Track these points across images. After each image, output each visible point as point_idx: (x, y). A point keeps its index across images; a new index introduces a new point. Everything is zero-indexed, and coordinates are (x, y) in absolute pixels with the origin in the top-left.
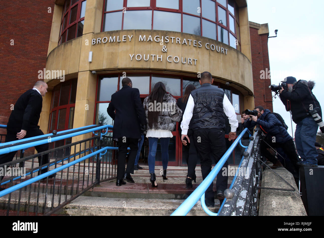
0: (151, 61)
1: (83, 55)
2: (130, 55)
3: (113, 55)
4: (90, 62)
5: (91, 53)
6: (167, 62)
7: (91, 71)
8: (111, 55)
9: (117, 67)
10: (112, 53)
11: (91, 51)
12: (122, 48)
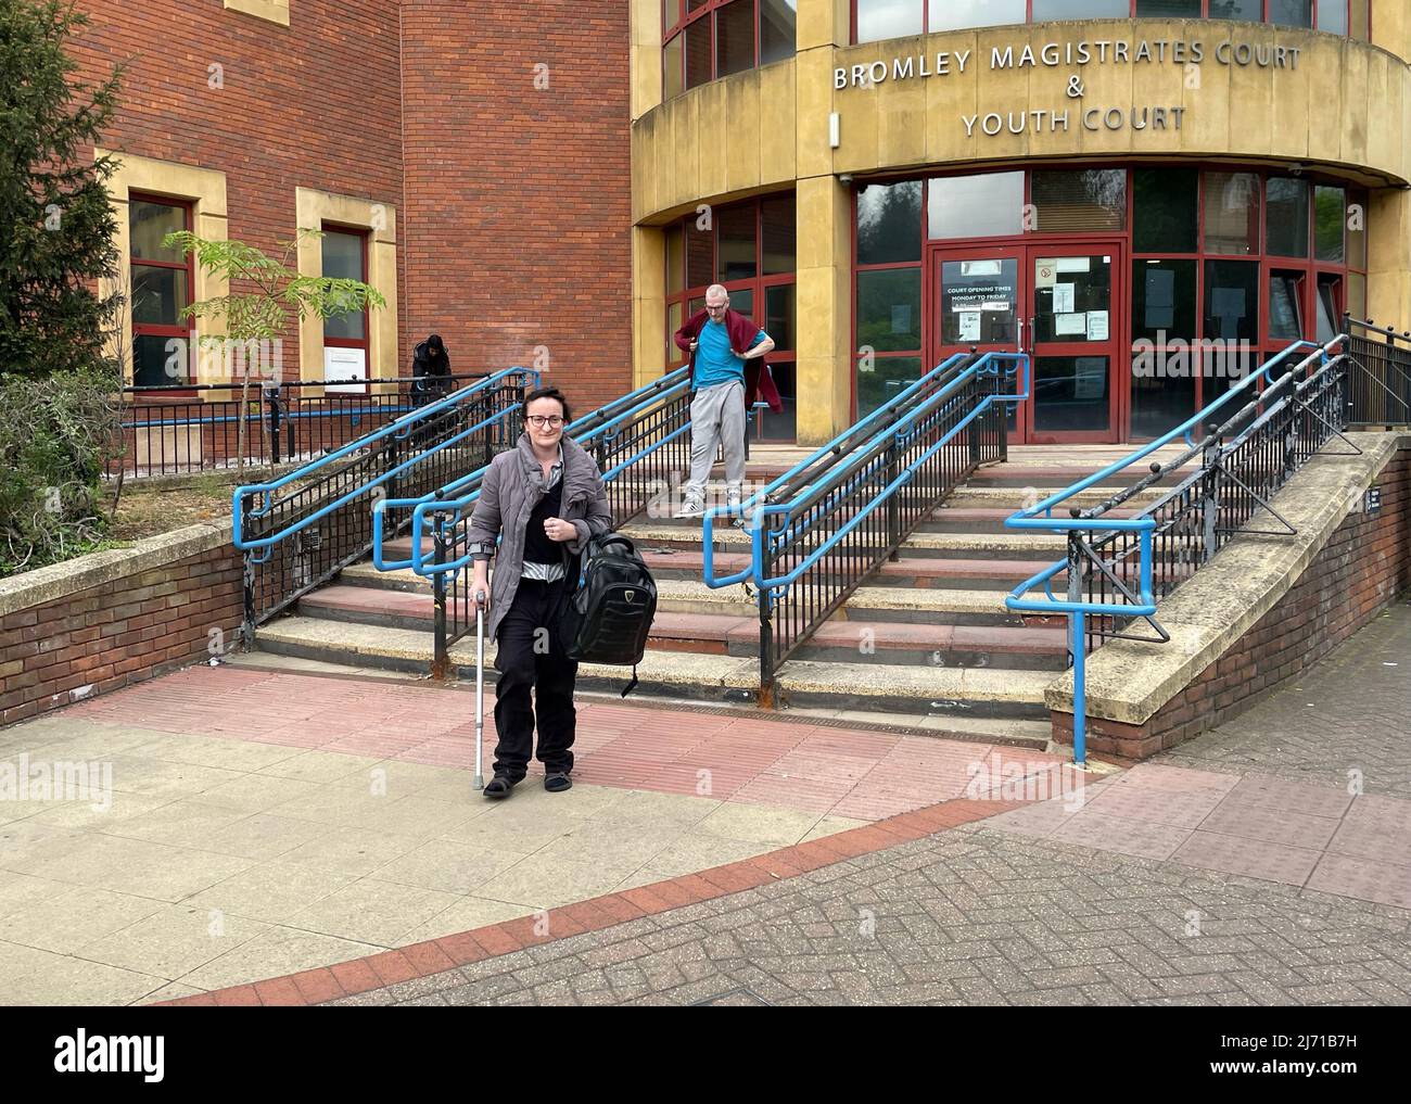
0: (1033, 132)
1: (805, 124)
2: (964, 118)
3: (907, 122)
4: (835, 148)
5: (834, 118)
6: (1085, 131)
7: (837, 176)
8: (903, 121)
9: (924, 159)
10: (905, 114)
11: (833, 111)
12: (934, 97)
